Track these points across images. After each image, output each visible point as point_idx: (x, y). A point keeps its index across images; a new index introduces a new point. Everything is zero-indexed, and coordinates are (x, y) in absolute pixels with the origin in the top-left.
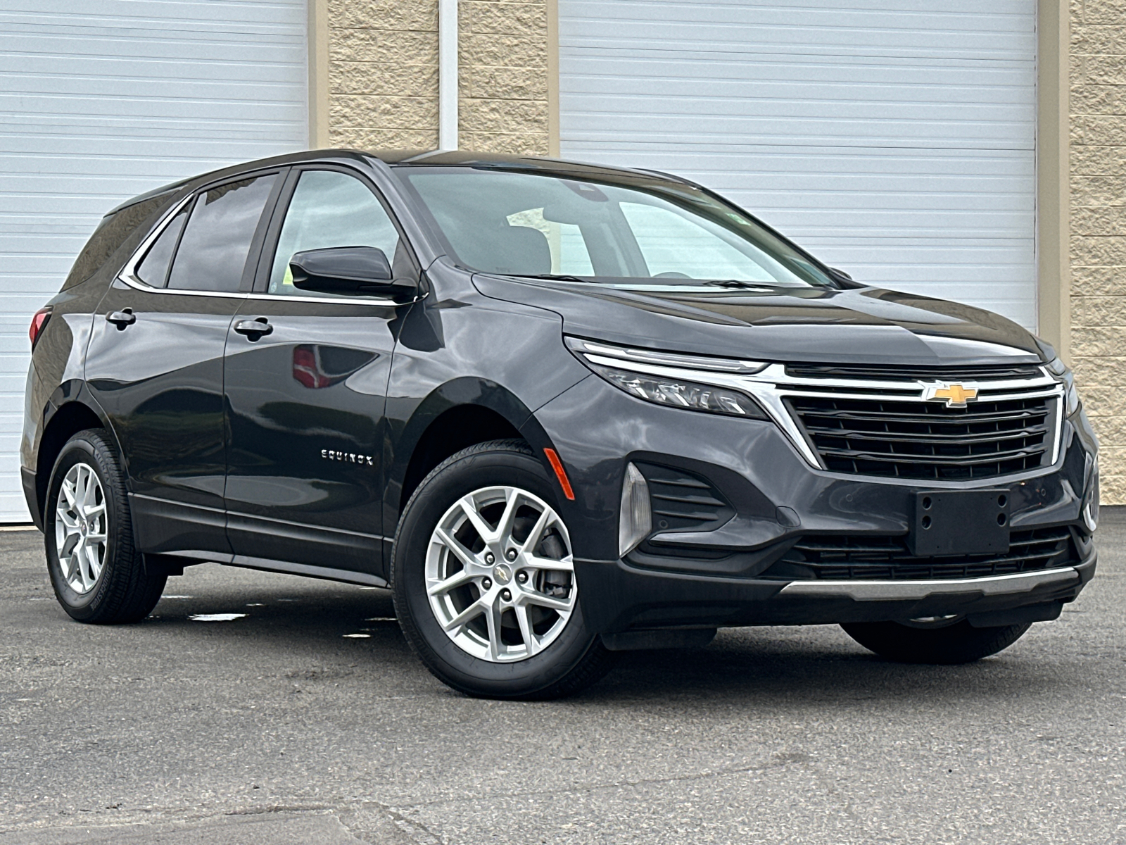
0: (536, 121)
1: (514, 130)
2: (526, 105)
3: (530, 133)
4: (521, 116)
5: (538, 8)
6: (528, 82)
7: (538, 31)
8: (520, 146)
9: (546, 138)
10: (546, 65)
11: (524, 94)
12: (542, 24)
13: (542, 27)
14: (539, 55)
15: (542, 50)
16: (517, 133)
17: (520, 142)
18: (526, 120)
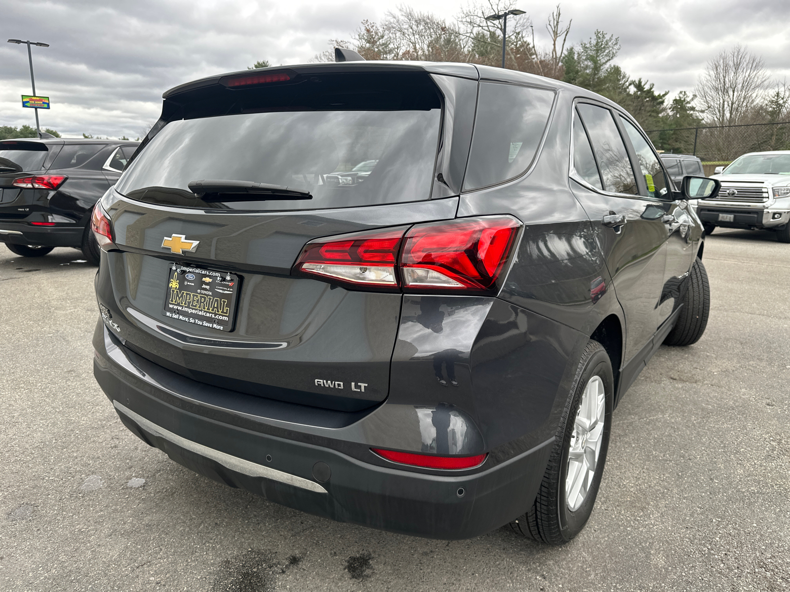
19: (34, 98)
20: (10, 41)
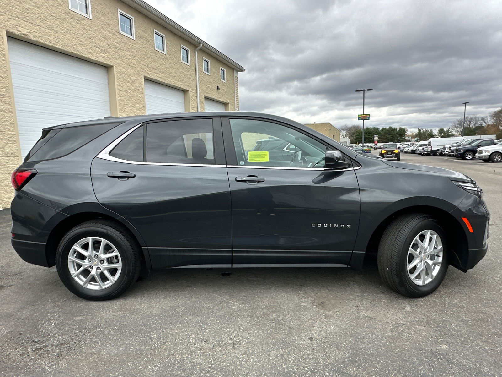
0: (8, 104)
1: (2, 106)
2: (5, 99)
3: (7, 107)
4: (4, 102)
5: (5, 74)
6: (5, 93)
7: (6, 80)
8: (4, 110)
9: (12, 109)
10: (10, 89)
11: (4, 96)
12: (7, 78)
13: (7, 79)
14: (7, 86)
15: (8, 85)
16: (3, 107)
17: (4, 109)
18: (5, 103)
19: (363, 115)
20: (356, 91)
